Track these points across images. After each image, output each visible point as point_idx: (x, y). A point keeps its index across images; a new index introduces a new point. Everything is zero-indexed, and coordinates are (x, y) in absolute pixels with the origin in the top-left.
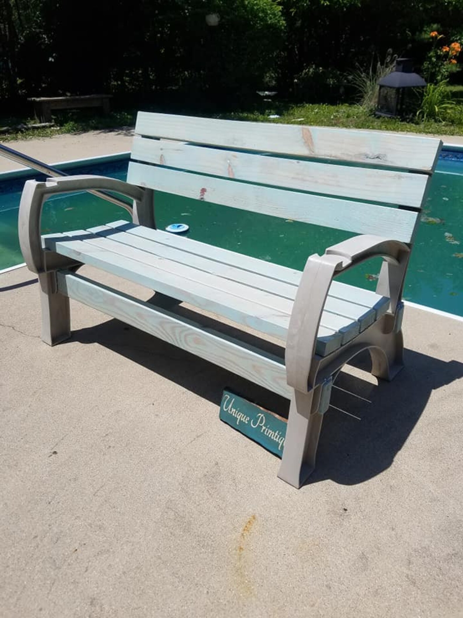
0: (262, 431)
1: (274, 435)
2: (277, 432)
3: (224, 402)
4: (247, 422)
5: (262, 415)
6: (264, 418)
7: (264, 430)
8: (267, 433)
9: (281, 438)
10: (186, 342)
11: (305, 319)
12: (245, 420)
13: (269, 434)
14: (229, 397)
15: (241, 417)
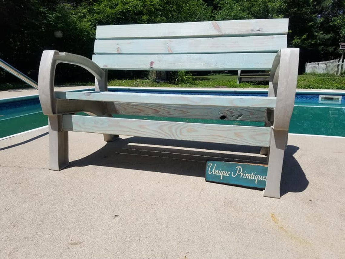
0: (241, 177)
1: (251, 176)
2: (253, 173)
3: (209, 168)
4: (228, 176)
5: (240, 167)
6: (241, 168)
7: (243, 175)
8: (245, 176)
9: (256, 176)
10: (181, 134)
11: (289, 80)
12: (227, 174)
13: (247, 177)
14: (212, 164)
15: (223, 174)
